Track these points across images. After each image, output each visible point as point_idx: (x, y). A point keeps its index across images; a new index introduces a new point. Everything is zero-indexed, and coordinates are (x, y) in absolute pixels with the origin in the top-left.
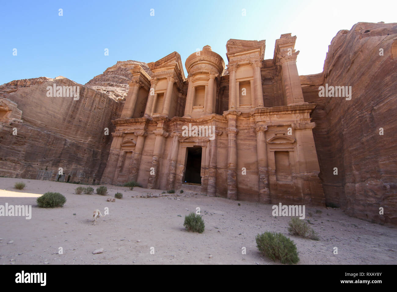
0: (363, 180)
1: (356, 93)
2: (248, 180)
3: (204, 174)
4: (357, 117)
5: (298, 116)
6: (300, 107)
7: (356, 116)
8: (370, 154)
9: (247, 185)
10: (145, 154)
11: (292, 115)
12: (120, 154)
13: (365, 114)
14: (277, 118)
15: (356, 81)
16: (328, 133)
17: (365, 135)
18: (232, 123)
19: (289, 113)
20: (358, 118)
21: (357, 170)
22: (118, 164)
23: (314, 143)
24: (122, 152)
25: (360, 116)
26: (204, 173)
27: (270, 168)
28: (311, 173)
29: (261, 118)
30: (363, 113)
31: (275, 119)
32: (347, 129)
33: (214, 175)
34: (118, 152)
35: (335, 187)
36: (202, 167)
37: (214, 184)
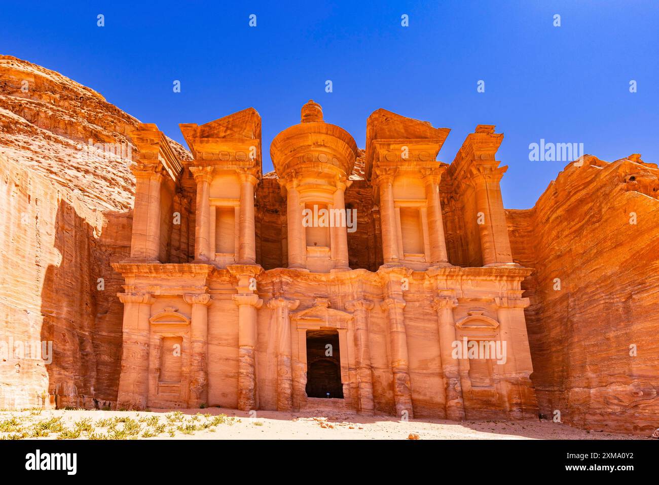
0: (603, 384)
1: (603, 268)
2: (427, 386)
3: (348, 379)
4: (602, 302)
5: (504, 285)
6: (510, 272)
7: (601, 300)
8: (618, 353)
9: (425, 395)
10: (216, 342)
11: (495, 283)
12: (149, 341)
13: (617, 301)
14: (472, 286)
15: (607, 249)
16: (537, 314)
17: (613, 329)
18: (395, 290)
19: (492, 280)
20: (602, 304)
21: (594, 371)
22: (151, 363)
23: (526, 329)
24: (156, 337)
25: (607, 301)
26: (348, 377)
27: (462, 368)
28: (521, 375)
29: (447, 284)
30: (613, 299)
31: (468, 287)
32: (580, 315)
33: (370, 380)
34: (145, 338)
35: (547, 392)
36: (343, 367)
37: (371, 396)
